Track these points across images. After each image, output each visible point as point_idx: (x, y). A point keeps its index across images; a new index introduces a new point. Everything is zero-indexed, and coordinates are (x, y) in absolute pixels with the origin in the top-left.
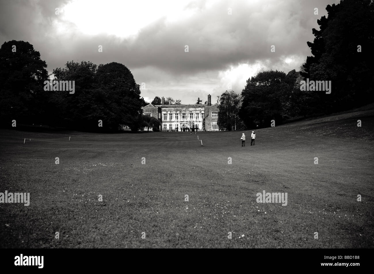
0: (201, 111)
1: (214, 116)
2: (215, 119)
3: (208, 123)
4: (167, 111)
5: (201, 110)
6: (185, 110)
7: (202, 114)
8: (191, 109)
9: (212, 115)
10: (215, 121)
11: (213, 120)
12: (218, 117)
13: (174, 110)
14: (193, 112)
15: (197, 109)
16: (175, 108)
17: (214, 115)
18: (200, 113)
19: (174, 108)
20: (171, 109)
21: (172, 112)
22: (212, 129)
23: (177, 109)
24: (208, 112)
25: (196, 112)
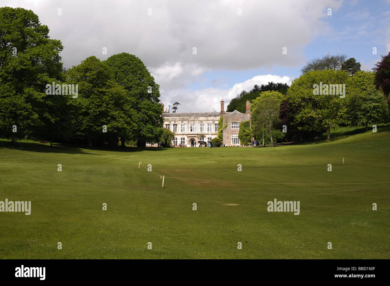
0: (214, 121)
1: (234, 128)
2: (235, 131)
3: (227, 136)
4: (171, 121)
5: (214, 119)
6: (193, 119)
7: (215, 124)
8: (201, 118)
9: (232, 125)
10: (236, 134)
11: (233, 132)
12: (239, 128)
13: (179, 119)
14: (203, 122)
15: (209, 118)
16: (181, 117)
17: (234, 126)
18: (213, 123)
19: (179, 117)
20: (175, 118)
21: (176, 122)
22: (232, 144)
23: (183, 119)
24: (227, 122)
25: (208, 122)
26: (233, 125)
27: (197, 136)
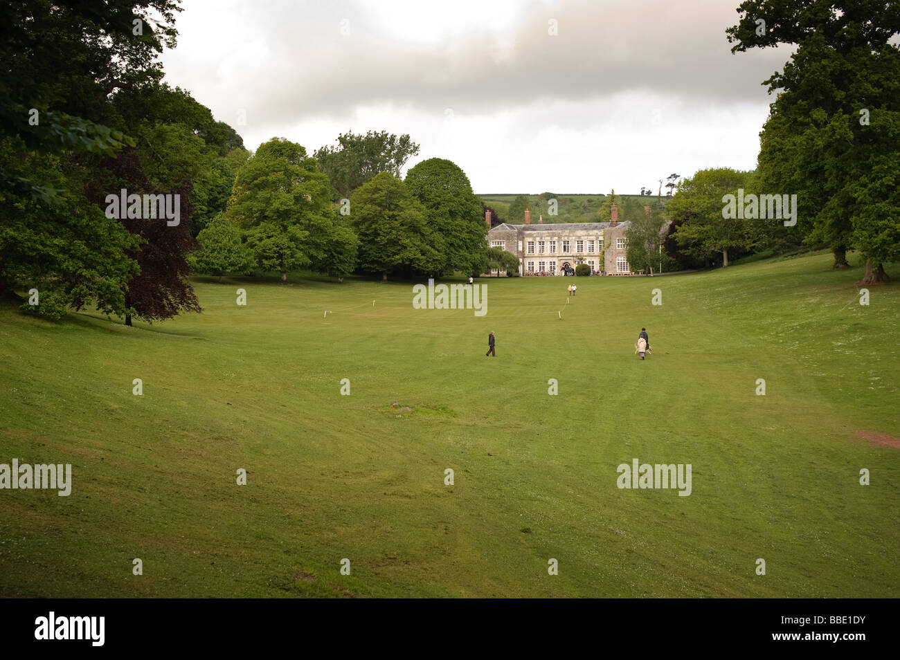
0: (597, 237)
1: (621, 247)
2: (622, 252)
3: (610, 259)
4: (535, 237)
5: (597, 234)
6: (568, 234)
7: (600, 241)
8: (579, 233)
9: (617, 243)
10: (624, 256)
11: (619, 253)
13: (547, 235)
14: (582, 237)
15: (591, 232)
16: (550, 231)
18: (597, 240)
19: (547, 231)
20: (541, 232)
21: (543, 238)
22: (618, 271)
23: (553, 233)
24: (610, 238)
25: (589, 237)
26: (620, 244)
27: (572, 258)
